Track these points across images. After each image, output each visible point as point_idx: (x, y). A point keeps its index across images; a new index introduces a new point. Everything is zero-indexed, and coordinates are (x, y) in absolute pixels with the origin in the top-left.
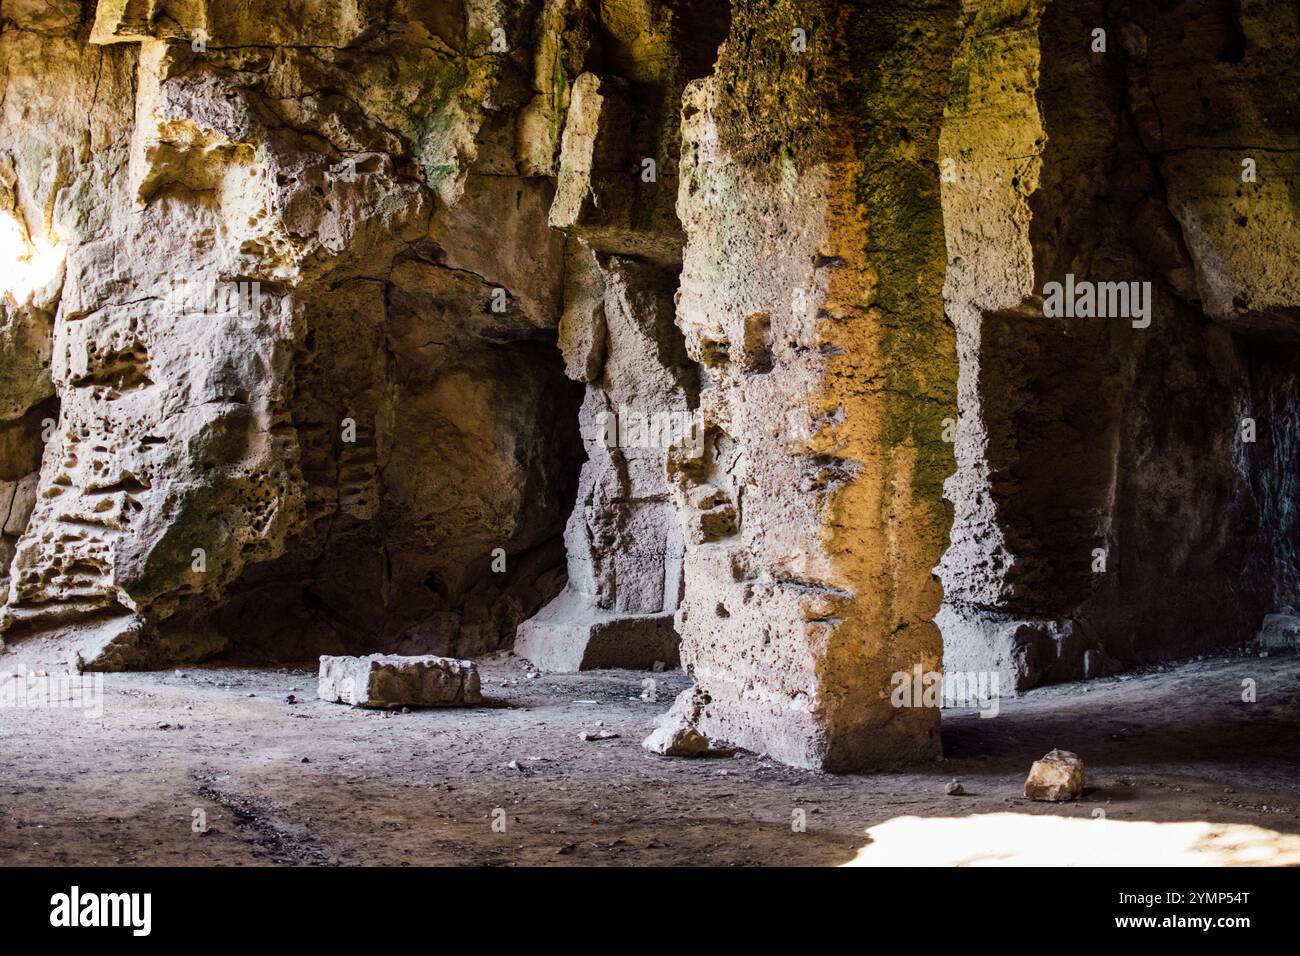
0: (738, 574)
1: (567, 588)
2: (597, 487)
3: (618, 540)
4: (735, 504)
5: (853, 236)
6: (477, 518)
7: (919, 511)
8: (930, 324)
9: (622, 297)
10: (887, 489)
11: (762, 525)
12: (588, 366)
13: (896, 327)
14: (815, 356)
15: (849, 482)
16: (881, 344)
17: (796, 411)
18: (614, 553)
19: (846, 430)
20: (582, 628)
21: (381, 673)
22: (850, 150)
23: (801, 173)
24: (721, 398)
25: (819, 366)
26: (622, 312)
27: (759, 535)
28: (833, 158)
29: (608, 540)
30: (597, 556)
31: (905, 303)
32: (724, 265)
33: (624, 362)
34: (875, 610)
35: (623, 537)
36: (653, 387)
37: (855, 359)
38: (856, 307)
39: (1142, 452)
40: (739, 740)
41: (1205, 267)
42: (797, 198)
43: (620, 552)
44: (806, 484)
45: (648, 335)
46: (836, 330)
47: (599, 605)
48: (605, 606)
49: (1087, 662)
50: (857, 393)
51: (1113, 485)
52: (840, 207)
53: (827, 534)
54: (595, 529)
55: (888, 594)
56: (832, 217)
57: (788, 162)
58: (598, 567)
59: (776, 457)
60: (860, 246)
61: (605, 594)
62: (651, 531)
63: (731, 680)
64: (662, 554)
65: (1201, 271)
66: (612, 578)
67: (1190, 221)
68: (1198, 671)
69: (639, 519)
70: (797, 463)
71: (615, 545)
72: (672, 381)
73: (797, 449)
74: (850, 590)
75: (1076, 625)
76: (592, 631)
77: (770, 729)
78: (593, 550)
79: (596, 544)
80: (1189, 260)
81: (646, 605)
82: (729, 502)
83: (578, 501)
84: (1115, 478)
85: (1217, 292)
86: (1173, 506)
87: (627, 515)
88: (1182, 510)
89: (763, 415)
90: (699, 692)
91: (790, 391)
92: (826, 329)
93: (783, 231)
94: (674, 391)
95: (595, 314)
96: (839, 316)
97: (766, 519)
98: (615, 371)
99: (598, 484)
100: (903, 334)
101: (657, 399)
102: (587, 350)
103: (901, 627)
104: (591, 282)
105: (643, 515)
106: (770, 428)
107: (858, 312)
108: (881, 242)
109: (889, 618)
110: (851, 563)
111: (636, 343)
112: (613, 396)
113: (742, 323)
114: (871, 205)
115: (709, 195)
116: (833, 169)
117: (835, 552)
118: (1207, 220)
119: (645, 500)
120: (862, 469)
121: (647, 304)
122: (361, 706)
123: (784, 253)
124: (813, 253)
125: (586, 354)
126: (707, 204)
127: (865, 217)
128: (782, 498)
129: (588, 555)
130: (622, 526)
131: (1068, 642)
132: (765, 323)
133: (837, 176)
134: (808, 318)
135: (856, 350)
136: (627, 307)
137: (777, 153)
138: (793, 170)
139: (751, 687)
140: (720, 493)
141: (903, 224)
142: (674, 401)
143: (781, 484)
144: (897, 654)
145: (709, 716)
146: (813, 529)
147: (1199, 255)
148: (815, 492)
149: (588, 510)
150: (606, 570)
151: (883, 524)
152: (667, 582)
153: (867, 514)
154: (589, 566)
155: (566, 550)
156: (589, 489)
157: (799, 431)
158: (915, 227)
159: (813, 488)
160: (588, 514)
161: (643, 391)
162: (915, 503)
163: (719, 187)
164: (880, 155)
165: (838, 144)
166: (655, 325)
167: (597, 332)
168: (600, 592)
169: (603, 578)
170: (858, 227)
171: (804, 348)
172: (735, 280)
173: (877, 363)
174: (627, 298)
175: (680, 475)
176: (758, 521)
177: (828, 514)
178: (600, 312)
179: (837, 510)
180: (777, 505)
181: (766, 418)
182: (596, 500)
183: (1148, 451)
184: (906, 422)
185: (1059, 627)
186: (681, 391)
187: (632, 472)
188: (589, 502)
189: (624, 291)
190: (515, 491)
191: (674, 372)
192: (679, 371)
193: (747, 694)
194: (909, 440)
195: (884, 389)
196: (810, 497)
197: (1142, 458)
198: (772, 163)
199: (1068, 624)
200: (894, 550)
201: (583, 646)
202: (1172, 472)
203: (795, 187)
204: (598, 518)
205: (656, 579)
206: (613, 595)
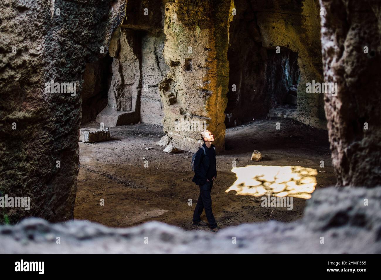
0: (181, 113)
1: (107, 105)
2: (117, 82)
3: (121, 94)
4: (175, 96)
5: (213, 44)
6: (85, 90)
7: (222, 100)
8: (225, 61)
9: (125, 38)
10: (217, 96)
11: (189, 104)
12: (116, 54)
13: (219, 62)
14: (205, 69)
15: (211, 96)
16: (217, 66)
17: (199, 80)
18: (120, 97)
19: (211, 85)
20: (116, 117)
21: (91, 134)
22: (213, 26)
23: (201, 30)
24: (174, 73)
25: (206, 71)
26: (125, 41)
27: (188, 106)
28: (210, 28)
29: (119, 94)
30: (117, 98)
31: (221, 57)
32: (178, 46)
33: (124, 53)
34: (214, 122)
35: (122, 94)
36: (131, 58)
37: (213, 70)
38: (213, 59)
39: (246, 76)
40: (182, 148)
41: (264, 37)
42: (200, 35)
43: (122, 97)
44: (202, 96)
45: (131, 47)
46: (209, 64)
47: (117, 110)
48: (119, 110)
49: (235, 123)
50: (213, 77)
51: (241, 83)
52: (211, 38)
53: (207, 107)
54: (116, 92)
55: (217, 118)
56: (209, 40)
57: (198, 27)
58: (117, 101)
59: (193, 90)
60: (214, 46)
61: (118, 107)
62: (129, 92)
63: (180, 136)
64: (131, 97)
65: (263, 38)
66: (120, 103)
67: (262, 27)
68: (258, 124)
69: (126, 89)
70: (199, 91)
71: (120, 96)
72: (136, 57)
73: (198, 88)
74: (210, 118)
75: (232, 114)
76: (118, 117)
77: (191, 146)
78: (116, 97)
79: (117, 96)
80: (260, 34)
81: (128, 109)
82: (174, 95)
83: (111, 85)
84: (241, 82)
85: (266, 42)
86: (251, 87)
87: (123, 88)
88: (253, 88)
89: (190, 80)
90: (169, 137)
91: (198, 76)
92: (207, 64)
93: (196, 41)
94: (136, 59)
95: (118, 41)
96: (210, 61)
97: (191, 102)
98: (122, 55)
99: (117, 81)
100: (221, 64)
101: (132, 61)
102: (116, 50)
103: (219, 124)
104: (117, 34)
105: (127, 89)
106: (192, 83)
107: (213, 60)
108: (218, 45)
109: (217, 123)
110: (211, 112)
111: (128, 48)
112: (121, 60)
113: (184, 60)
114: (216, 37)
115: (174, 30)
116: (210, 30)
117: (208, 110)
118: (266, 27)
119: (128, 85)
120: (213, 92)
121: (131, 39)
122: (86, 142)
123: (196, 46)
124: (204, 47)
125: (115, 51)
126: (174, 31)
127: (215, 40)
128: (195, 98)
129: (114, 98)
130: (122, 91)
131: (231, 118)
132: (190, 60)
133: (211, 32)
134: (203, 61)
135: (213, 68)
136: (126, 40)
137: (195, 24)
138: (200, 29)
139: (186, 137)
140: (172, 93)
141: (221, 40)
142: (135, 62)
143: (195, 95)
144: (218, 130)
145: (172, 142)
146: (204, 106)
147: (263, 34)
148: (204, 98)
149: (114, 88)
150: (119, 102)
151: (216, 104)
152: (132, 104)
153: (214, 102)
154: (115, 101)
155: (108, 97)
156: (114, 83)
157: (200, 84)
158: (223, 41)
159: (204, 97)
160: (114, 89)
161: (128, 59)
162: (222, 99)
163: (177, 28)
164: (218, 26)
165: (211, 25)
166: (132, 44)
167: (118, 46)
168: (117, 107)
169: (118, 104)
170: (214, 42)
171: (201, 67)
172: (182, 50)
173: (216, 70)
174: (127, 38)
175: (162, 89)
176: (188, 103)
177: (207, 103)
178: (119, 41)
179: (209, 102)
180: (194, 100)
181: (191, 81)
182: (116, 85)
183: (248, 76)
184: (220, 82)
185: (229, 115)
186: (138, 59)
187: (125, 78)
188: (114, 86)
189: (126, 37)
190: (94, 83)
191: (136, 55)
192: (137, 55)
193: (184, 139)
194: (221, 86)
195: (217, 76)
196: (203, 99)
197: (247, 77)
198: (194, 26)
199: (231, 114)
200: (218, 109)
201: (117, 121)
202: (252, 80)
203: (200, 32)
204: (117, 90)
205: (130, 103)
206: (120, 108)
